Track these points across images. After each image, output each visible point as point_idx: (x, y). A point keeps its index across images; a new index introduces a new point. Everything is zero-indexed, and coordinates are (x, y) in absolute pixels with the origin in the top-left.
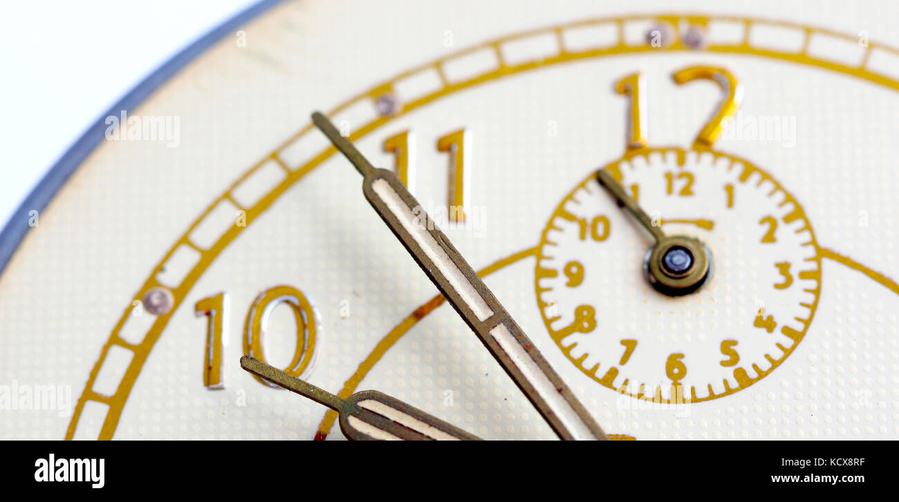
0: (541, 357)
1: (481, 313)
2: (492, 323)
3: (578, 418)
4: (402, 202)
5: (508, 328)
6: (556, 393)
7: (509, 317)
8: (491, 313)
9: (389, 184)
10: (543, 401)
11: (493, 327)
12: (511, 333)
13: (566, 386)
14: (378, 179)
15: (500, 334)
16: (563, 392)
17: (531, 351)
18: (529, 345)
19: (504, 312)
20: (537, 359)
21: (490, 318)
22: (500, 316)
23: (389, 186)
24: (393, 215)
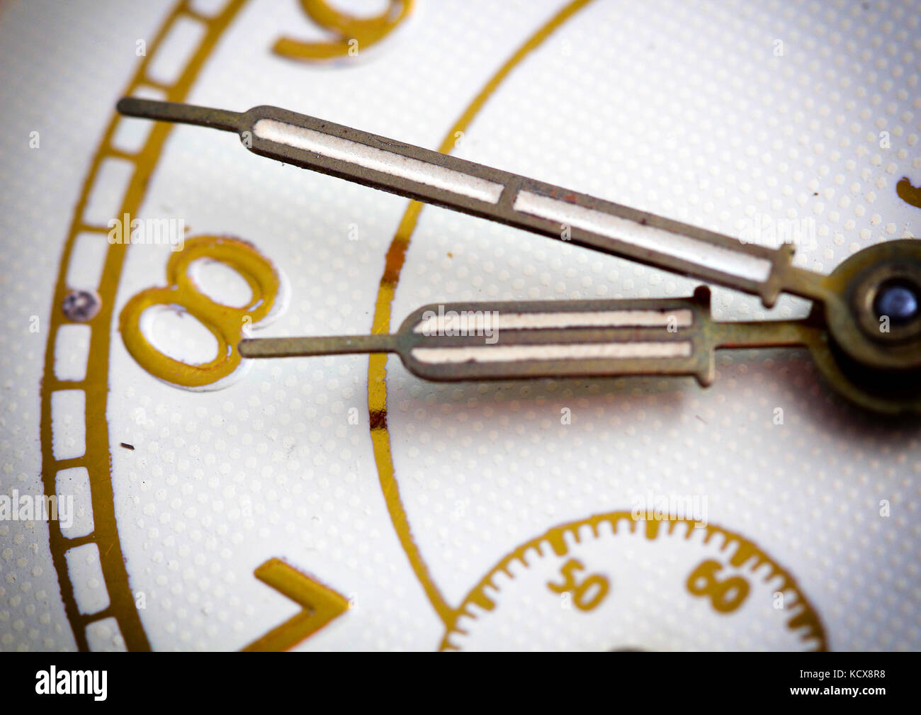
0: (593, 199)
1: (487, 194)
2: (508, 198)
3: (687, 239)
4: (303, 131)
5: (532, 192)
6: (641, 228)
7: (524, 178)
8: (500, 188)
9: (274, 120)
10: (632, 246)
11: (514, 201)
12: (540, 195)
13: (646, 213)
14: (256, 122)
15: (526, 203)
16: (648, 222)
17: (577, 199)
18: (569, 195)
19: (514, 176)
20: (592, 204)
21: (503, 193)
22: (513, 184)
23: (275, 123)
24: (304, 150)
